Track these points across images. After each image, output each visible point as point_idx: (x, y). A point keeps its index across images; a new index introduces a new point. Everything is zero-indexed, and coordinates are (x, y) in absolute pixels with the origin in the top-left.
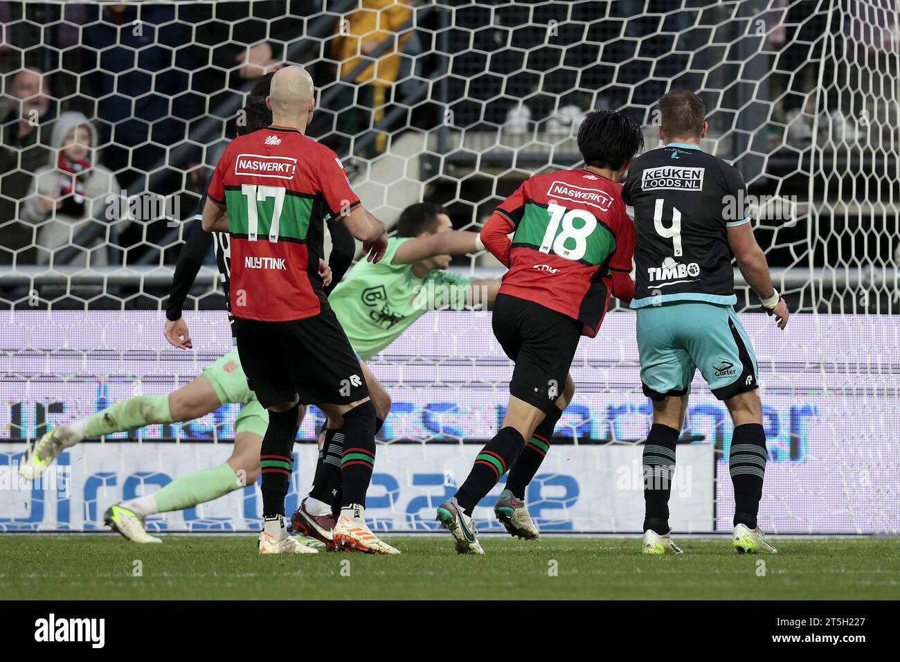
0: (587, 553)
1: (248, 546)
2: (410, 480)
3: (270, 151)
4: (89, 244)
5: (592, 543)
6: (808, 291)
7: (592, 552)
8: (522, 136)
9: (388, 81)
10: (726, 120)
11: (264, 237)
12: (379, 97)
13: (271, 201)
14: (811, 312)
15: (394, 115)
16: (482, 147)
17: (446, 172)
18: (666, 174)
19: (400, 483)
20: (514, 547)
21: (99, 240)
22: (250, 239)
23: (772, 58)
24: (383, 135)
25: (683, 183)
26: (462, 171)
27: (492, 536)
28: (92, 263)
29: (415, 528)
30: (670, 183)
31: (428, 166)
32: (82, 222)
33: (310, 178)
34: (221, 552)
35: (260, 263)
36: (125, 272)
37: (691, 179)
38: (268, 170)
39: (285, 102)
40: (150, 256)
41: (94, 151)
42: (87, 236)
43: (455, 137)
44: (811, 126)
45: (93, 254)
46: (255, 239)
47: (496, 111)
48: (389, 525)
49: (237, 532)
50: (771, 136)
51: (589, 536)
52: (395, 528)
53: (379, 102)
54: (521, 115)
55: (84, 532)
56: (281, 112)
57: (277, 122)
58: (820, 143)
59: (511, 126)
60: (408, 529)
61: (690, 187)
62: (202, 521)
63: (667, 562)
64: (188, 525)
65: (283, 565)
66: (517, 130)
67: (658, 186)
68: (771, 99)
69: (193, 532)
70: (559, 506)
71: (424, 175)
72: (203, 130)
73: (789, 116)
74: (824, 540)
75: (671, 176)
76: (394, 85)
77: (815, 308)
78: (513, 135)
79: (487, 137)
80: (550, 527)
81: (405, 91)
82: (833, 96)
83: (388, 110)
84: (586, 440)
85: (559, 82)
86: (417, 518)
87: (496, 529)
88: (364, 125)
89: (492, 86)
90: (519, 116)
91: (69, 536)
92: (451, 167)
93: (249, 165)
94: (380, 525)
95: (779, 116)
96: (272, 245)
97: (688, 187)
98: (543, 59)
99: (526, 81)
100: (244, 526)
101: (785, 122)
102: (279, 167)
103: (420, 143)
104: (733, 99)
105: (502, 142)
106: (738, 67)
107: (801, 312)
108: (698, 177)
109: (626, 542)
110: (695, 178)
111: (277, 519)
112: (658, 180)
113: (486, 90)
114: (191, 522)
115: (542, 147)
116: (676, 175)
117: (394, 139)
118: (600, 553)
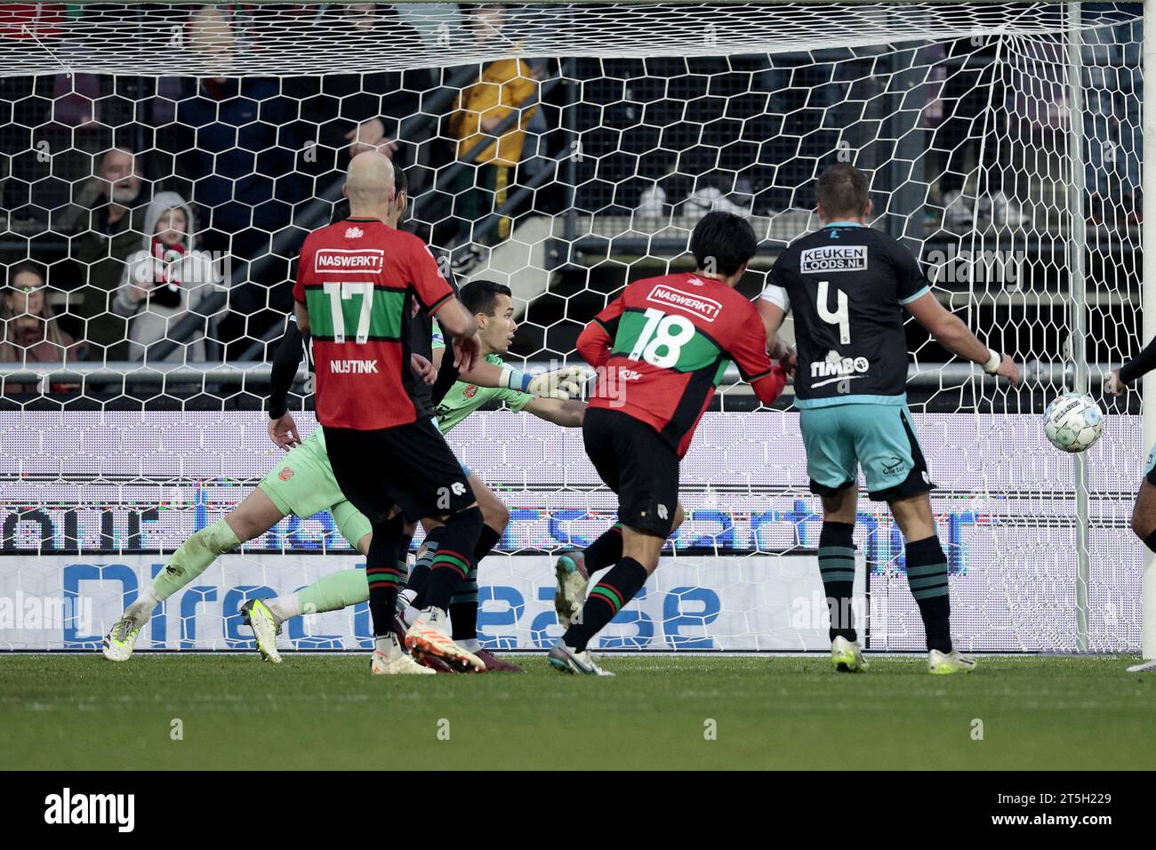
0: (728, 672)
1: (360, 665)
2: (535, 594)
3: (353, 244)
4: (186, 338)
5: (734, 661)
6: (968, 388)
7: (734, 672)
8: (656, 220)
9: (511, 160)
10: (880, 202)
11: (351, 338)
12: (502, 178)
13: (358, 298)
14: (972, 411)
15: (518, 197)
16: (614, 233)
17: (575, 259)
18: (827, 255)
19: (525, 598)
20: (649, 666)
21: (198, 333)
22: (337, 341)
23: (929, 134)
24: (506, 219)
25: (846, 262)
26: (591, 259)
27: (625, 654)
28: (189, 360)
29: (541, 648)
30: (833, 264)
31: (554, 253)
32: (178, 313)
33: (400, 270)
34: (331, 673)
35: (349, 367)
36: (225, 369)
37: (854, 257)
38: (352, 265)
39: (363, 190)
40: (253, 350)
41: (191, 236)
42: (184, 330)
43: (585, 221)
44: (972, 210)
45: (191, 348)
46: (343, 341)
47: (628, 193)
48: (513, 643)
49: (347, 651)
50: (928, 220)
51: (731, 655)
52: (520, 646)
53: (502, 182)
54: (656, 198)
55: (181, 651)
56: (359, 202)
57: (357, 212)
58: (981, 227)
59: (645, 210)
60: (534, 647)
61: (854, 266)
62: (309, 639)
63: (816, 683)
64: (294, 643)
65: (398, 686)
66: (652, 214)
67: (820, 268)
68: (928, 178)
69: (300, 651)
70: (699, 622)
71: (550, 262)
72: (309, 214)
73: (947, 198)
74: (987, 659)
75: (832, 257)
76: (517, 165)
77: (976, 408)
78: (646, 219)
79: (618, 222)
80: (687, 645)
81: (529, 172)
82: (995, 176)
83: (511, 192)
84: (726, 551)
85: (697, 161)
86: (544, 635)
87: (629, 647)
88: (485, 208)
89: (625, 165)
90: (653, 198)
91: (165, 656)
92: (580, 254)
93: (330, 261)
94: (503, 643)
95: (937, 198)
96: (360, 347)
97: (852, 267)
98: (679, 137)
99: (661, 160)
100: (355, 645)
101: (944, 205)
102: (364, 261)
103: (545, 228)
104: (885, 179)
105: (635, 227)
106: (891, 144)
107: (961, 411)
108: (861, 255)
109: (770, 661)
110: (858, 256)
111: (389, 637)
112: (819, 262)
113: (617, 171)
114: (297, 640)
115: (678, 232)
116: (837, 255)
117: (518, 224)
118: (742, 673)
